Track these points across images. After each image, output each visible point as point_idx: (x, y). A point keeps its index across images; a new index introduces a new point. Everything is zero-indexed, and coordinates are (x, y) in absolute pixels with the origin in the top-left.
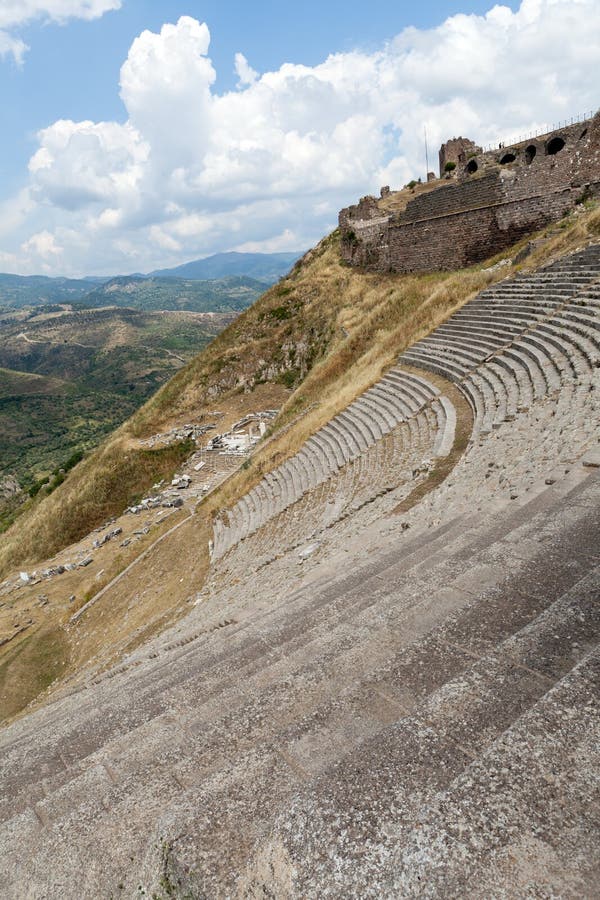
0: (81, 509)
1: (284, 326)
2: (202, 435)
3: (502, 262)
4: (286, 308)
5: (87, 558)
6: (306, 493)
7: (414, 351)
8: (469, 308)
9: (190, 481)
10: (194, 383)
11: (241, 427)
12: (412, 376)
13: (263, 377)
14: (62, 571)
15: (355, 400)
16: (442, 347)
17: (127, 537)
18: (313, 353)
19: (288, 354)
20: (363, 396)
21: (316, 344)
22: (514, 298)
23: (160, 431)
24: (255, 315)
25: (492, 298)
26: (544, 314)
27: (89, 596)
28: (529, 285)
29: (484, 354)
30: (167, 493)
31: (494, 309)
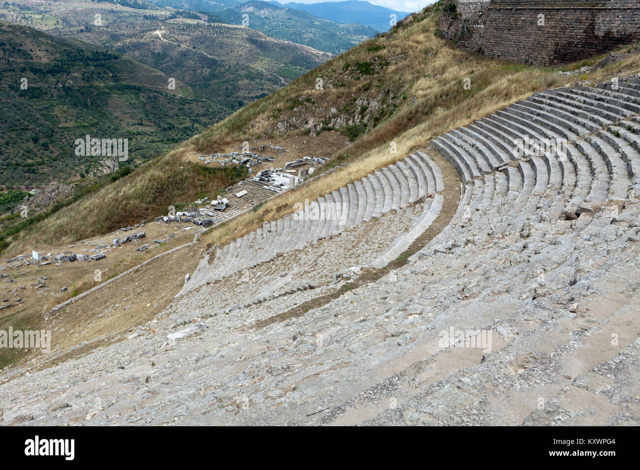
0: (126, 205)
1: (364, 80)
2: (258, 165)
3: (583, 69)
4: (371, 64)
5: (102, 253)
6: (279, 255)
7: (447, 137)
8: (517, 107)
9: (227, 206)
10: (266, 114)
11: (294, 167)
12: (431, 164)
13: (330, 125)
14: (74, 259)
15: (373, 173)
16: (473, 141)
17: (147, 243)
18: (382, 114)
19: (359, 108)
20: (381, 171)
21: (388, 106)
22: (562, 108)
23: (223, 151)
24: (342, 63)
25: (542, 102)
26: (577, 134)
27: (77, 292)
28: (582, 98)
29: (501, 161)
30: (203, 211)
31: (538, 115)
